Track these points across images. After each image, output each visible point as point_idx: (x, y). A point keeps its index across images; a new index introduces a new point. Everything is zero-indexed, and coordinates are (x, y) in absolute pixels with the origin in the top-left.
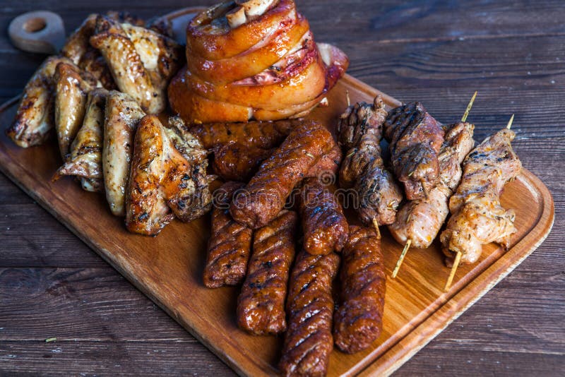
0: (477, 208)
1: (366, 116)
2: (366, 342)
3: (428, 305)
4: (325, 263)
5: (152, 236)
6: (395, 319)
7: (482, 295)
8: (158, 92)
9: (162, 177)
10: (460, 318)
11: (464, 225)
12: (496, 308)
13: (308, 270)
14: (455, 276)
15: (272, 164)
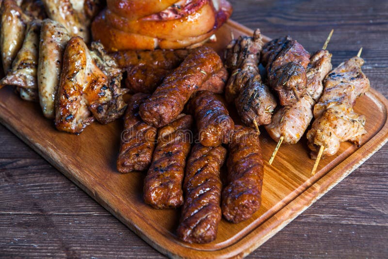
0: (336, 112)
1: (247, 45)
2: (248, 213)
3: (297, 187)
4: (215, 153)
5: (76, 134)
6: (271, 197)
7: (339, 181)
8: (83, 28)
9: (85, 86)
10: (322, 199)
11: (325, 126)
12: (350, 192)
13: (201, 158)
14: (318, 166)
15: (173, 78)
